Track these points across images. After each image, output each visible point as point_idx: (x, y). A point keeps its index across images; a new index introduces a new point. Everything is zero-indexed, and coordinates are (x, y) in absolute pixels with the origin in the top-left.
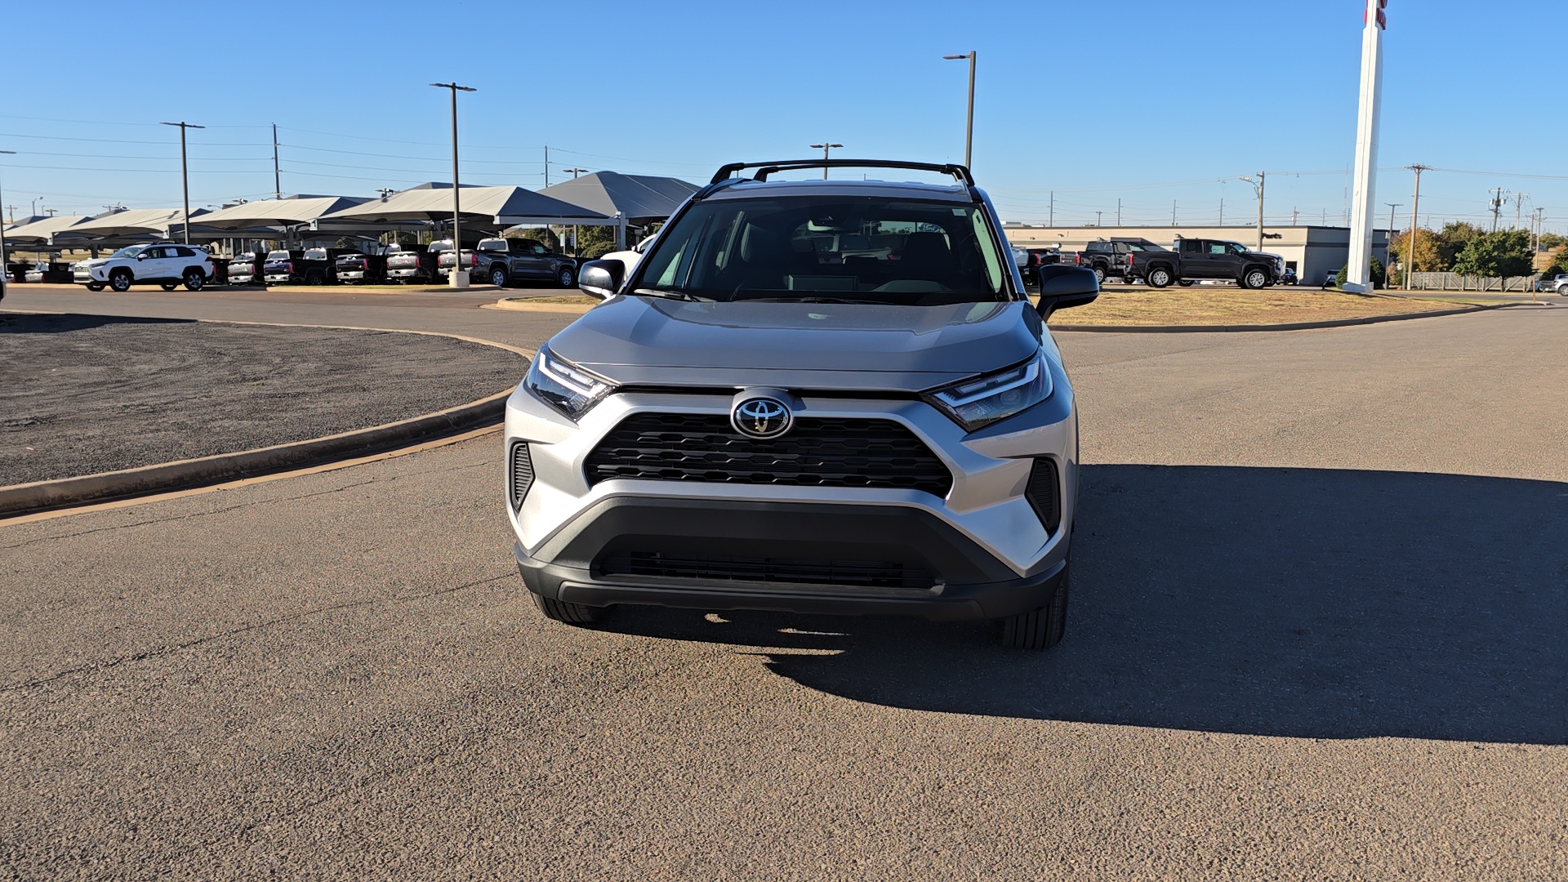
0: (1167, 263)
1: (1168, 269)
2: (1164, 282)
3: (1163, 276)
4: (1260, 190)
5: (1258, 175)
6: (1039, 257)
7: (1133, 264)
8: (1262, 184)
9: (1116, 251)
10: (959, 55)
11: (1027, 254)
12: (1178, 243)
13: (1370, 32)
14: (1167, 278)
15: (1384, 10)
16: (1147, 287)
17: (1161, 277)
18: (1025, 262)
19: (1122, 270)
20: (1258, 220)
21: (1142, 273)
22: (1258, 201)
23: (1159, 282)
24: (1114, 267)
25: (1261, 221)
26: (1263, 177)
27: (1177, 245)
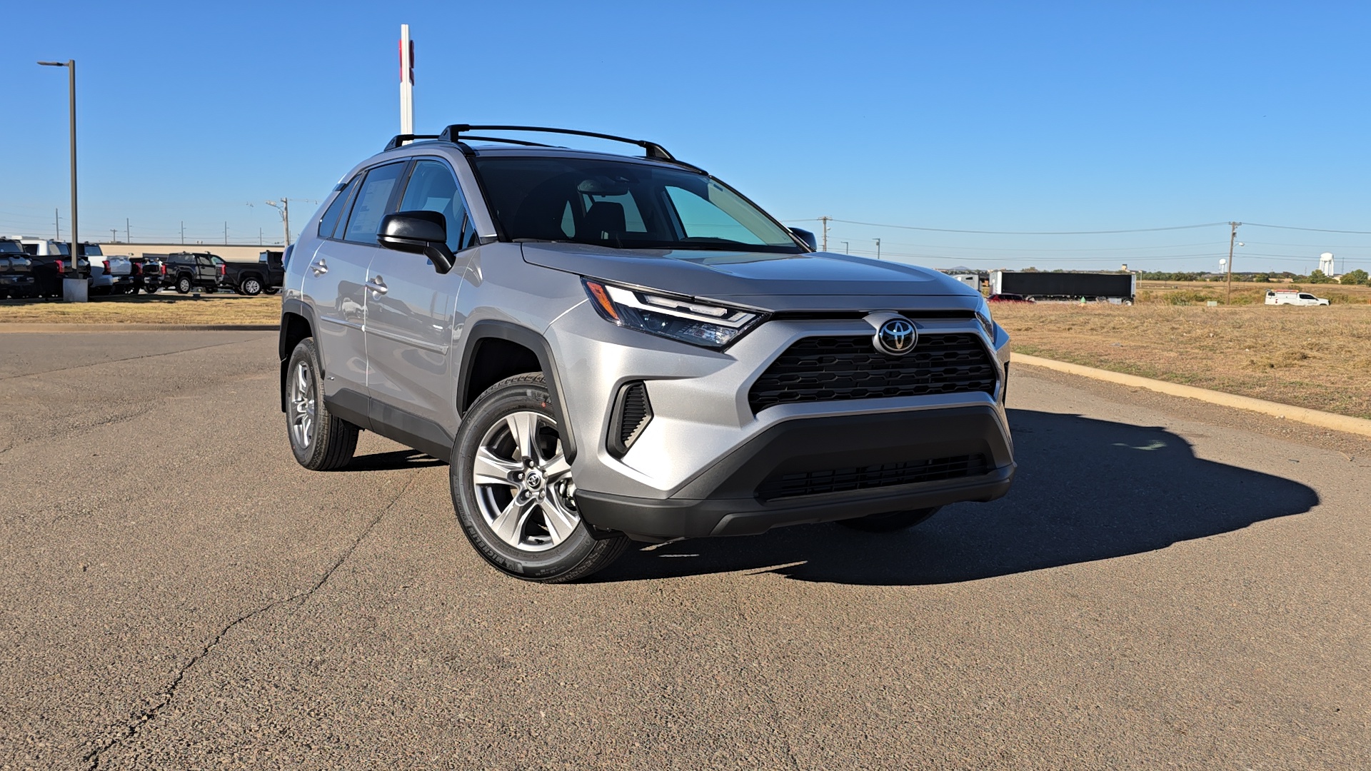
0: (257, 273)
1: (259, 279)
2: (256, 291)
3: (255, 285)
4: (285, 214)
5: (282, 201)
6: (141, 266)
7: (226, 274)
8: (286, 209)
9: (199, 262)
10: (56, 62)
11: (130, 263)
12: (266, 255)
13: (406, 87)
14: (258, 287)
15: (412, 69)
16: (238, 295)
17: (253, 286)
18: (129, 271)
19: (213, 281)
20: (285, 239)
21: (235, 283)
22: (284, 224)
23: (251, 290)
24: (198, 277)
25: (288, 241)
26: (286, 202)
27: (265, 258)
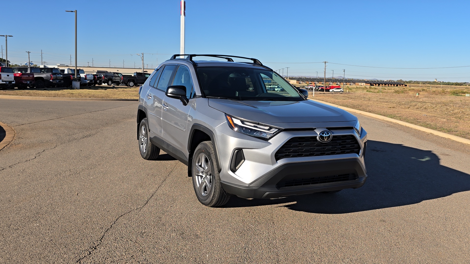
0: (133, 79)
1: (133, 81)
2: (133, 85)
3: (132, 83)
4: (142, 58)
5: (142, 54)
6: (96, 77)
7: (123, 80)
8: (143, 56)
9: (115, 75)
10: (71, 11)
11: (93, 76)
12: (136, 74)
13: (182, 17)
14: (133, 84)
15: (185, 11)
16: (126, 87)
17: (131, 84)
18: (92, 78)
19: (119, 81)
20: (142, 67)
21: (126, 82)
22: (142, 61)
23: (131, 85)
24: (114, 80)
25: (143, 67)
26: (143, 54)
27: (135, 74)
